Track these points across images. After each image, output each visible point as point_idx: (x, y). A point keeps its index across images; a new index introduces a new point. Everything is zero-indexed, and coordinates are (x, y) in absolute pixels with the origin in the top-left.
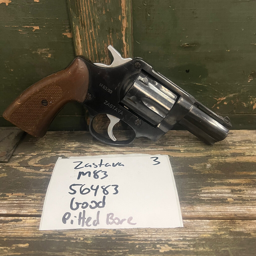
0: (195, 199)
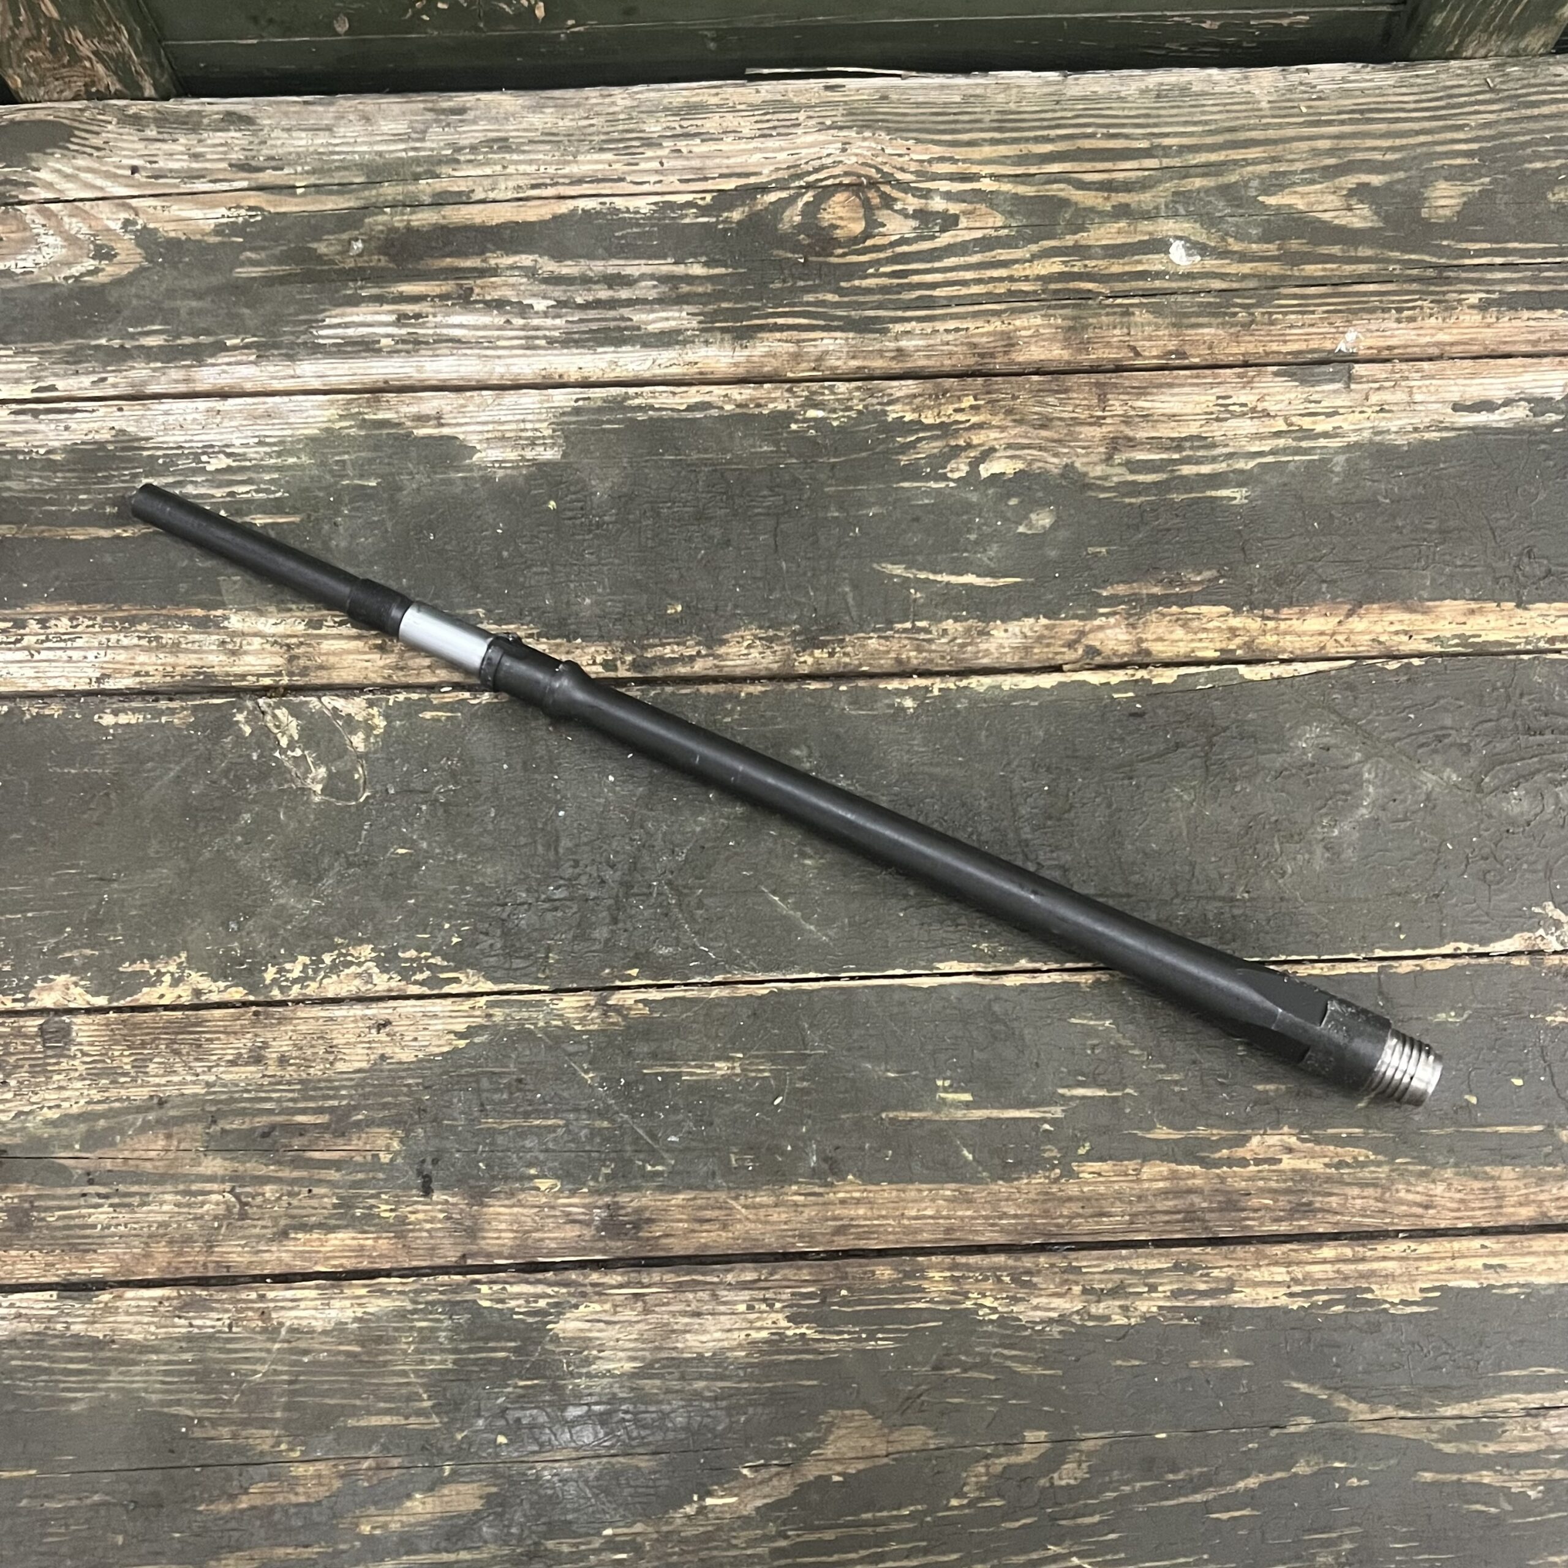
0: (305, 343)
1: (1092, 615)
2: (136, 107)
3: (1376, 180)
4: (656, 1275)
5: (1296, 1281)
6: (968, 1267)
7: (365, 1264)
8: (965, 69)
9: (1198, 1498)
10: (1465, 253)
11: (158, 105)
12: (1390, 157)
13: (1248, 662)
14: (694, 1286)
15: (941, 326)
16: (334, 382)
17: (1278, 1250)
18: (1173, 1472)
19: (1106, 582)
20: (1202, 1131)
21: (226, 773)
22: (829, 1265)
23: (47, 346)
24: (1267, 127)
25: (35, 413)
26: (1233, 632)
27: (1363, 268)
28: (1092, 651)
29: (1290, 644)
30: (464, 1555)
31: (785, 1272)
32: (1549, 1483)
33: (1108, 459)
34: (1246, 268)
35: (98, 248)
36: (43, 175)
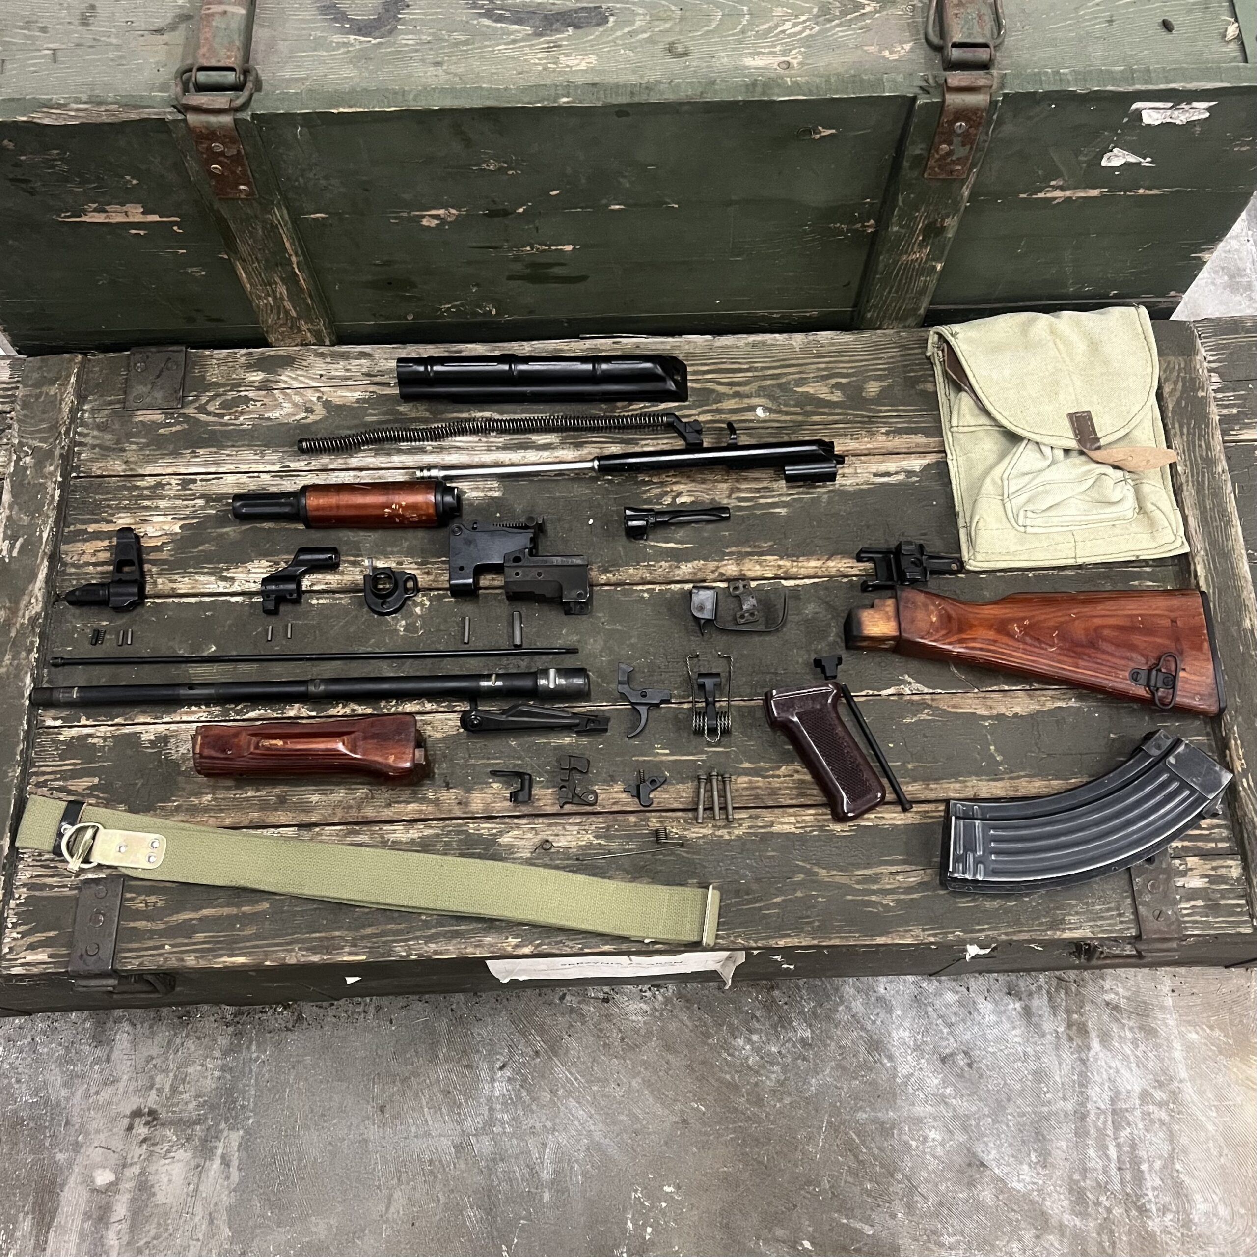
1: (723, 560)
2: (322, 349)
3: (844, 381)
4: (540, 820)
5: (798, 822)
6: (667, 817)
7: (423, 816)
8: (672, 334)
9: (757, 905)
10: (880, 411)
11: (332, 348)
12: (850, 371)
13: (785, 579)
14: (557, 824)
15: (660, 442)
16: (407, 464)
17: (791, 810)
18: (748, 894)
19: (727, 547)
20: (762, 764)
21: (364, 623)
22: (611, 817)
23: (285, 449)
24: (798, 359)
25: (281, 477)
26: (780, 567)
27: (837, 418)
28: (722, 574)
29: (803, 571)
30: (463, 927)
31: (593, 819)
32: (898, 901)
33: (729, 497)
34: (788, 418)
35: (307, 408)
36: (283, 377)
